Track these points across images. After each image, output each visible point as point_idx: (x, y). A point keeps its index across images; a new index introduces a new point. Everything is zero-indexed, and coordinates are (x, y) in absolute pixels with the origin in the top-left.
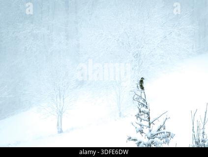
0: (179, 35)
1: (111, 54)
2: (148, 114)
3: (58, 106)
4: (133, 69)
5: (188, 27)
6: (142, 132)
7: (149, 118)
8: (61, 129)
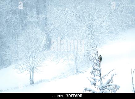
0: (122, 11)
1: (71, 25)
2: (100, 71)
3: (31, 64)
4: (87, 36)
5: (129, 5)
6: (95, 84)
7: (101, 74)
8: (33, 81)
